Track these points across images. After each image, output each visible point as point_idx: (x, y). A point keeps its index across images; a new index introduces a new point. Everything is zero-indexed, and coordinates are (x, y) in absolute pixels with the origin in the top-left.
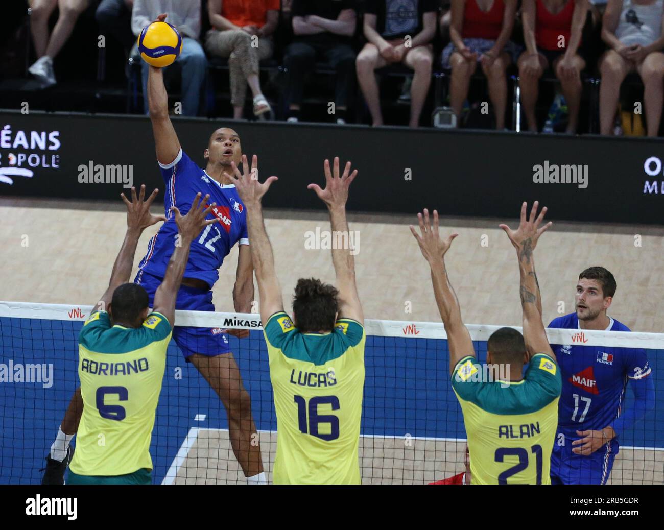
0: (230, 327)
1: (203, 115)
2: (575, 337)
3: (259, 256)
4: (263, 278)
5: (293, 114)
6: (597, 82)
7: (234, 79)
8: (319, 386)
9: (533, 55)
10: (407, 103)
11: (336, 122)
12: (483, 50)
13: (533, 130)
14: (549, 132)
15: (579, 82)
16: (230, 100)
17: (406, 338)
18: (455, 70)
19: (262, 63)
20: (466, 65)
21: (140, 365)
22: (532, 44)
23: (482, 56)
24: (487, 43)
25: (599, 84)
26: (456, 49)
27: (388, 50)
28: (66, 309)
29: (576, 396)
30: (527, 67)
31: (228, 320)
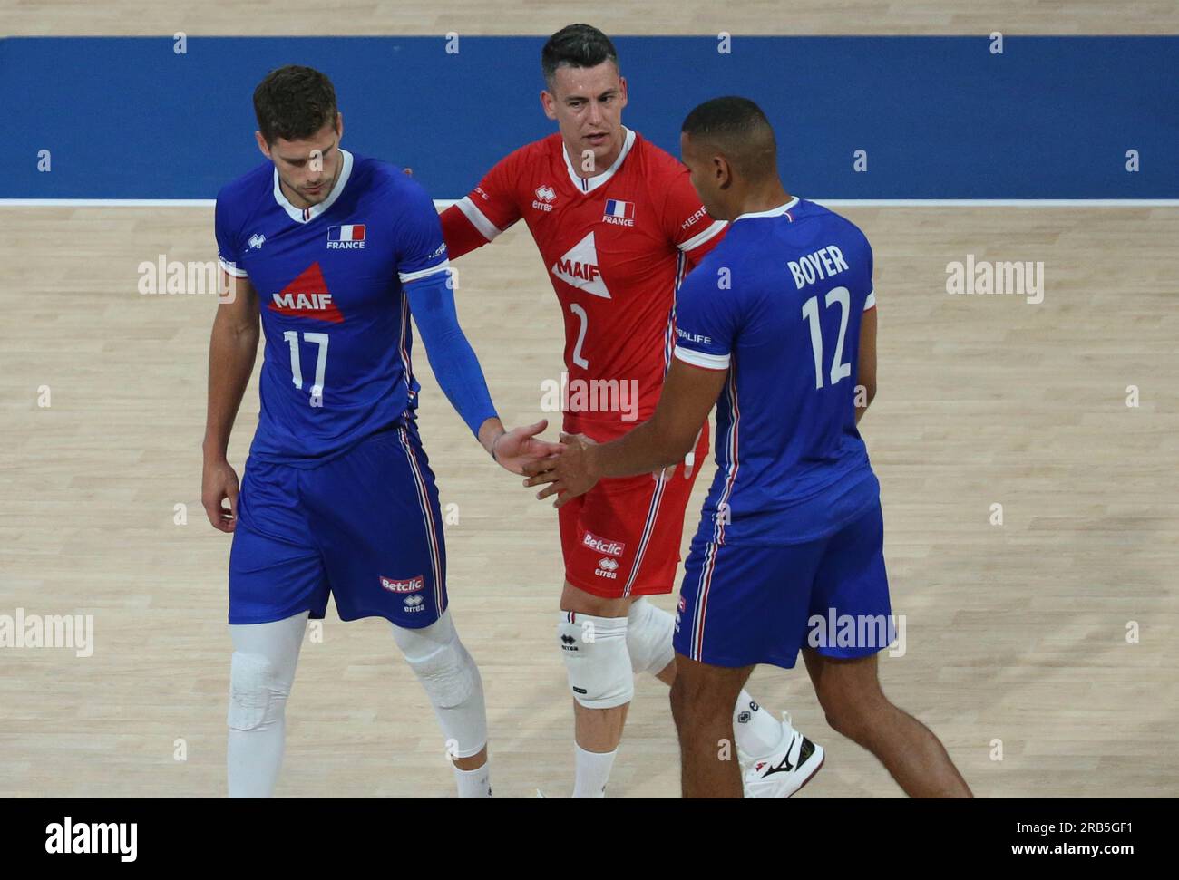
29: (291, 336)
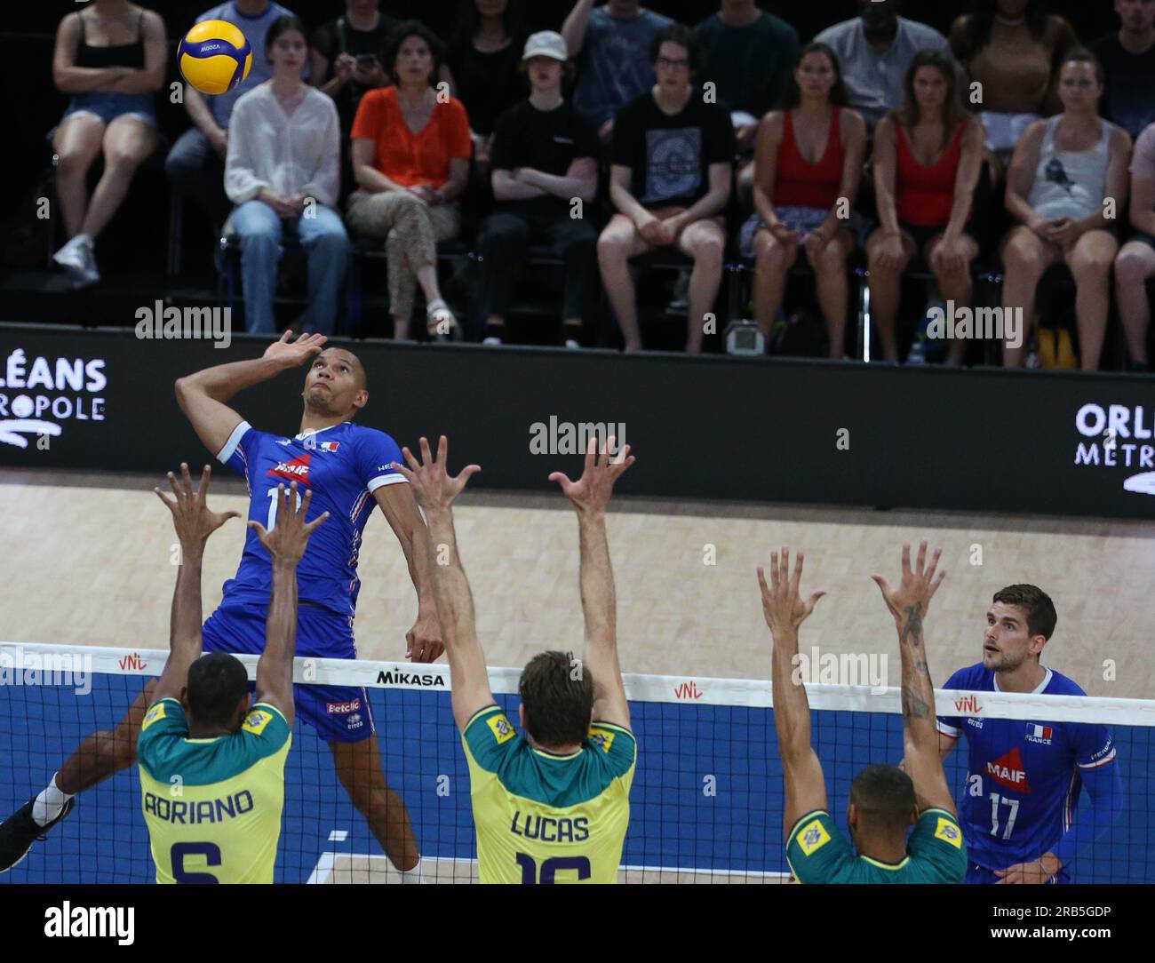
0: (388, 685)
1: (343, 334)
2: (961, 703)
3: (451, 605)
4: (457, 643)
5: (493, 331)
6: (998, 279)
7: (394, 271)
8: (560, 840)
9: (892, 234)
10: (682, 313)
11: (564, 344)
12: (809, 227)
13: (891, 359)
14: (918, 362)
15: (968, 280)
16: (387, 308)
17: (679, 704)
18: (761, 262)
19: (442, 247)
20: (780, 252)
21: (238, 804)
22: (889, 216)
23: (807, 236)
24: (815, 215)
25: (1001, 283)
26: (763, 224)
27: (651, 226)
28: (115, 655)
29: (994, 796)
30: (882, 254)
31: (385, 674)
